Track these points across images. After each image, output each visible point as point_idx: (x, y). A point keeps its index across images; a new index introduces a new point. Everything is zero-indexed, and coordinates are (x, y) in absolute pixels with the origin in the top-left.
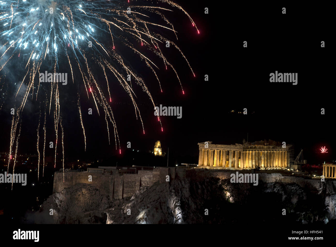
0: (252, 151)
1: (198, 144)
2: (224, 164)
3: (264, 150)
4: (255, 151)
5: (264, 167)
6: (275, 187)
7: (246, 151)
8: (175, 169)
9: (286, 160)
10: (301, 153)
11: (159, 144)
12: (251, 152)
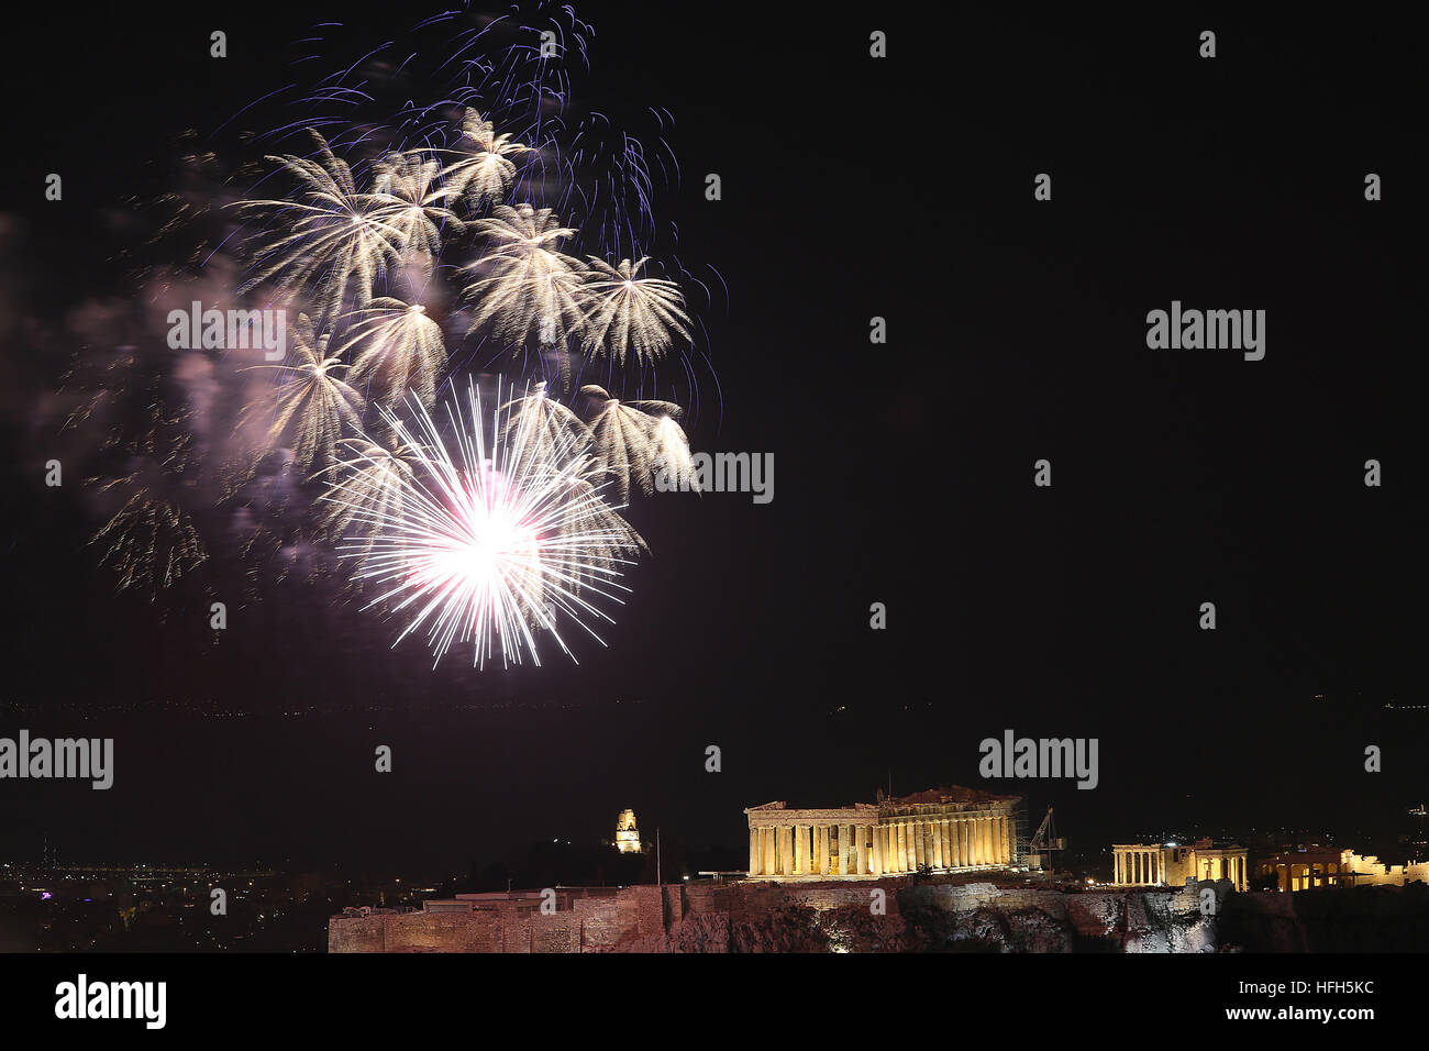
0: (905, 822)
1: (746, 811)
2: (824, 866)
3: (940, 818)
4: (914, 820)
5: (944, 867)
6: (977, 924)
7: (888, 823)
8: (683, 889)
9: (1006, 841)
10: (1048, 817)
11: (629, 818)
12: (901, 825)
